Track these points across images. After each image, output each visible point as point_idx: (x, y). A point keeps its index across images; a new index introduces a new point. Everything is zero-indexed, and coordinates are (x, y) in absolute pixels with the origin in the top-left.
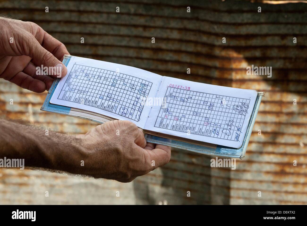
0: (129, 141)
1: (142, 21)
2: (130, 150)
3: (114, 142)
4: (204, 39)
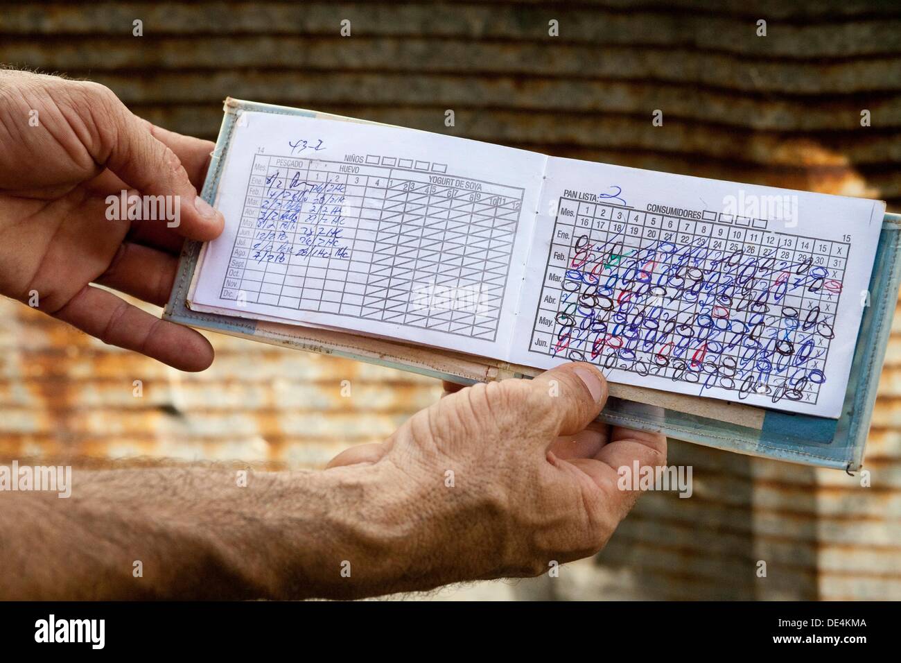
0: (529, 464)
1: (509, 59)
2: (534, 494)
3: (479, 478)
4: (717, 109)
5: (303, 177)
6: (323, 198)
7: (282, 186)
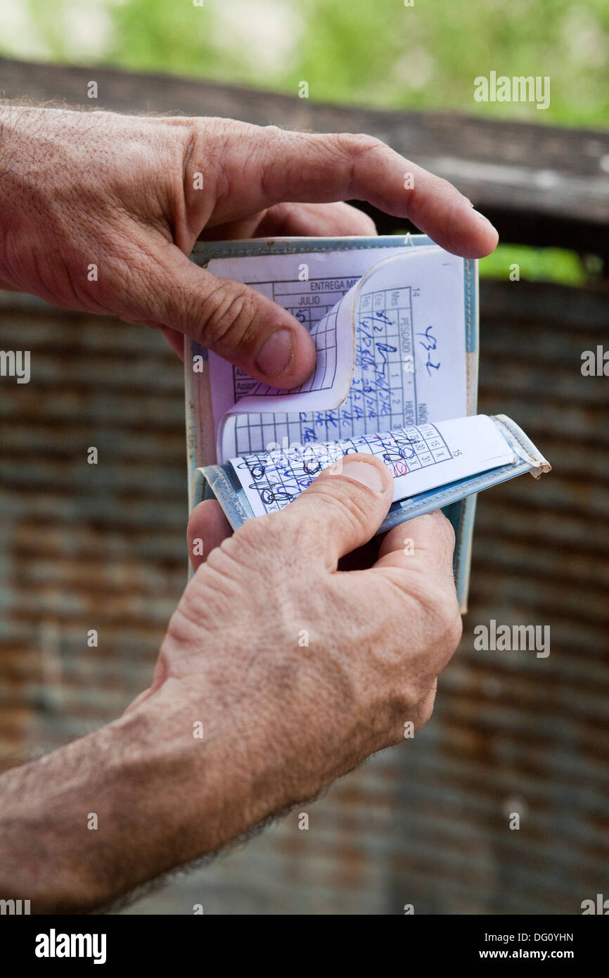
5: (392, 357)
6: (371, 390)
7: (377, 333)
